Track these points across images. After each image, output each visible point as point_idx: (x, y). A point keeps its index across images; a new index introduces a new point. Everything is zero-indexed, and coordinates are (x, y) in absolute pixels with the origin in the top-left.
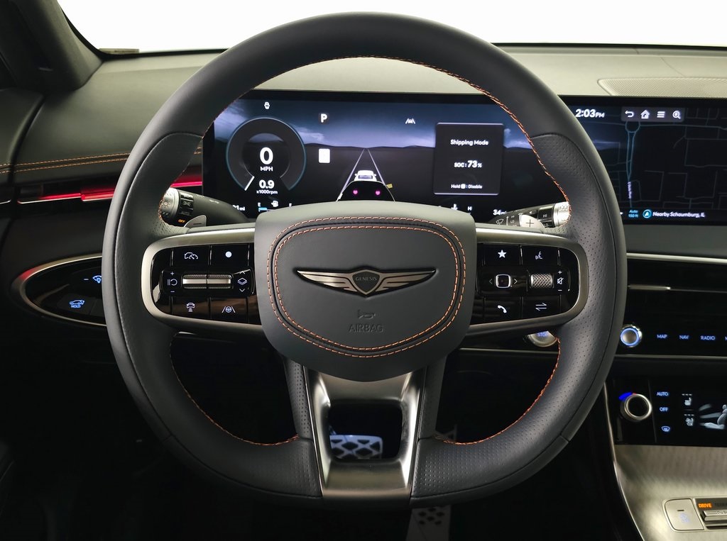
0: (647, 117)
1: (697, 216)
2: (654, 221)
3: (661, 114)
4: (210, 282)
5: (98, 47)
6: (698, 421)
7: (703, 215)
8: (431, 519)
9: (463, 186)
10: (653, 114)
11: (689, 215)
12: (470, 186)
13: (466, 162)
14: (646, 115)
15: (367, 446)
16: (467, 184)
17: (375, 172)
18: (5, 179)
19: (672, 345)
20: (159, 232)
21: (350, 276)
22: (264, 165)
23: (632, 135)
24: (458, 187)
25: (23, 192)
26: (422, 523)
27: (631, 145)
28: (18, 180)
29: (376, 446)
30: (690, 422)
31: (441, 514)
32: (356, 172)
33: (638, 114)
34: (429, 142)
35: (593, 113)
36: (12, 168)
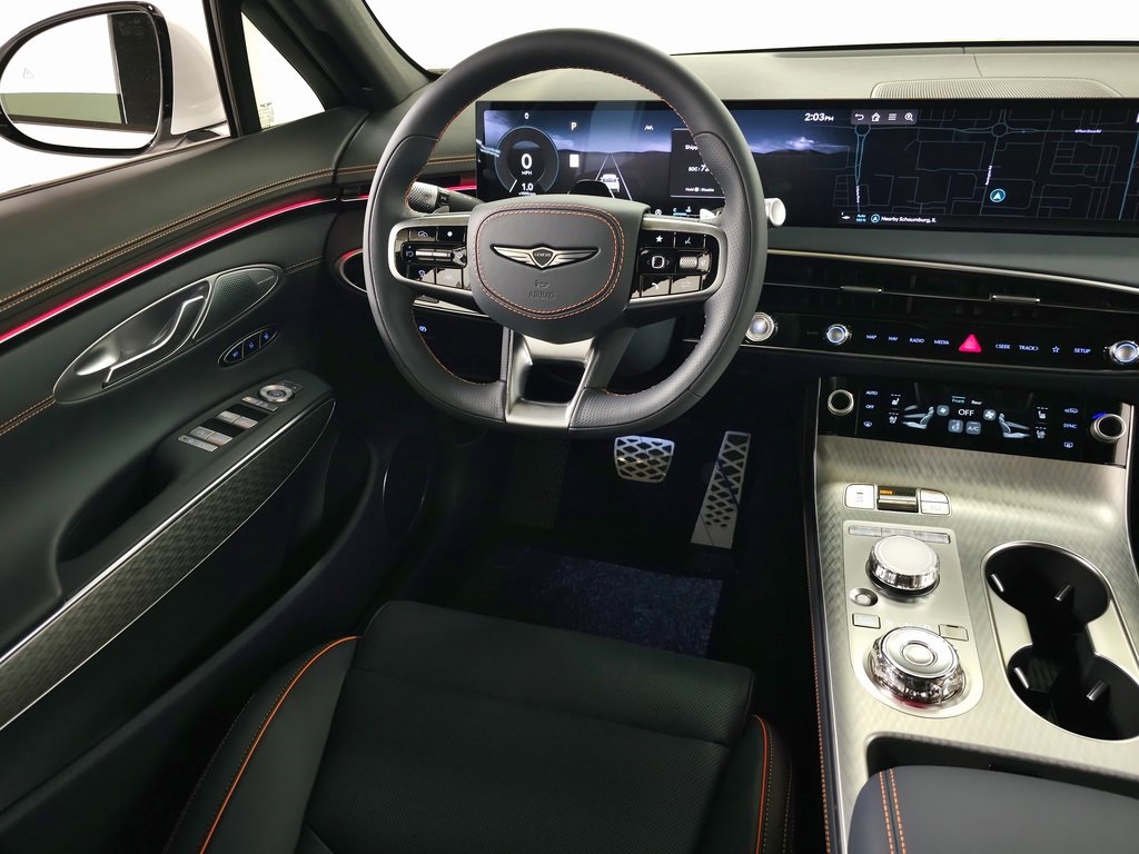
0: (877, 120)
1: (928, 221)
2: (882, 225)
3: (892, 117)
4: (435, 254)
5: (426, 67)
6: (901, 419)
7: (934, 220)
8: (717, 521)
9: (697, 189)
10: (885, 117)
11: (919, 220)
12: (703, 190)
13: (699, 166)
14: (876, 117)
15: (660, 448)
16: (700, 187)
17: (618, 176)
18: (330, 181)
19: (881, 346)
20: (404, 214)
21: (531, 252)
22: (525, 170)
23: (861, 138)
24: (692, 190)
25: (346, 191)
26: (708, 523)
27: (860, 149)
28: (339, 181)
29: (668, 449)
30: (893, 420)
31: (727, 518)
32: (601, 175)
33: (868, 117)
34: (665, 147)
35: (823, 117)
36: (335, 171)
